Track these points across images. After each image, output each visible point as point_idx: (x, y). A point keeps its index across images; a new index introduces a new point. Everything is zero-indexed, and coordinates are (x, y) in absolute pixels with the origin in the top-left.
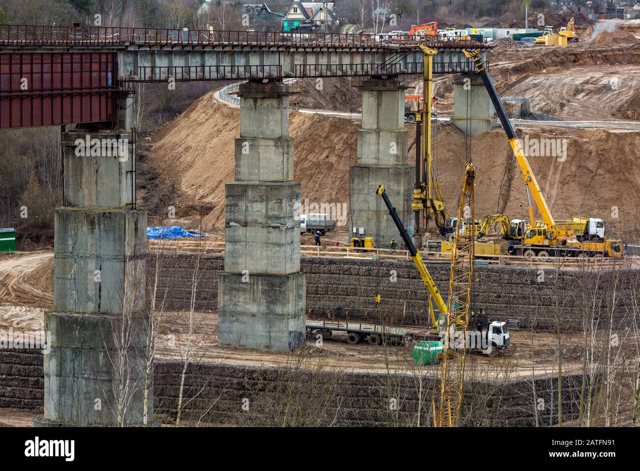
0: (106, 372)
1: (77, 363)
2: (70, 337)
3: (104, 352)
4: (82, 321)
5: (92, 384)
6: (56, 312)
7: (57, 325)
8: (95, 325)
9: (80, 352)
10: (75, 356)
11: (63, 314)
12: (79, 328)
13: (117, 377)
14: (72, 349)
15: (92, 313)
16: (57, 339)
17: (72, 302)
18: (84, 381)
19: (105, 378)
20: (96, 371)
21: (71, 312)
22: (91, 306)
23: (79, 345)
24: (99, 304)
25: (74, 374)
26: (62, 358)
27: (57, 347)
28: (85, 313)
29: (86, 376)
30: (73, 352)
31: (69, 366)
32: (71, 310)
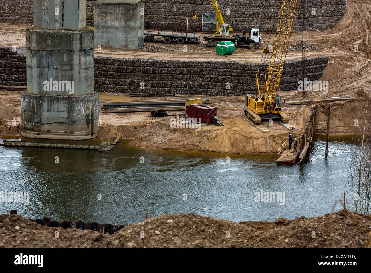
0: (68, 65)
1: (50, 60)
2: (45, 44)
3: (67, 53)
4: (52, 34)
5: (59, 72)
6: (35, 29)
7: (37, 37)
8: (61, 37)
9: (52, 53)
10: (49, 55)
11: (40, 30)
12: (50, 38)
13: (75, 67)
14: (47, 51)
15: (58, 30)
16: (37, 46)
17: (45, 23)
18: (54, 70)
19: (69, 68)
20: (62, 64)
21: (45, 29)
22: (58, 26)
23: (51, 49)
24: (63, 24)
25: (48, 66)
26: (40, 57)
27: (37, 50)
28: (54, 30)
29: (56, 67)
30: (48, 53)
31: (45, 62)
32: (45, 28)
